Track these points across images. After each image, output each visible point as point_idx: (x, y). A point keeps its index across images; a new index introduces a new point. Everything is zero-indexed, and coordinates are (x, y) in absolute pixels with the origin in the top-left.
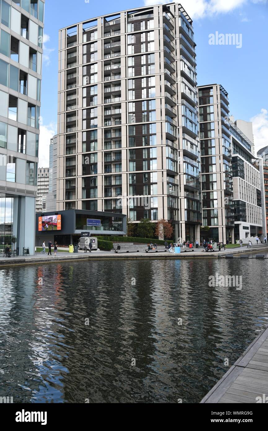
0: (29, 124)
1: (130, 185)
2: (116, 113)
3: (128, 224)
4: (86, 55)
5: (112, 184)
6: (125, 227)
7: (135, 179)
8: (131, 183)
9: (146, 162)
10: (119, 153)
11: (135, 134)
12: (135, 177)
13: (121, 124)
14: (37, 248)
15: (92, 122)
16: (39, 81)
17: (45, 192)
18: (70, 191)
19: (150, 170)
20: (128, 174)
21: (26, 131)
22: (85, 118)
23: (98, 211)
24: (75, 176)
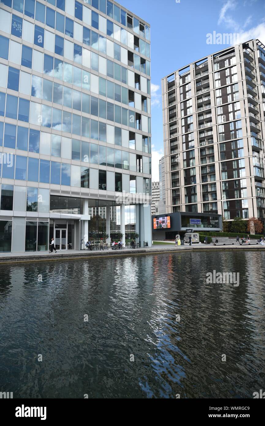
0: (143, 151)
1: (224, 191)
2: (209, 135)
3: (223, 222)
4: (182, 94)
5: (209, 191)
6: (221, 224)
7: (227, 186)
8: (224, 189)
9: (236, 171)
10: (213, 166)
11: (225, 150)
12: (227, 184)
13: (213, 143)
14: (153, 242)
15: (190, 144)
16: (149, 119)
17: (157, 200)
18: (176, 198)
19: (239, 177)
20: (221, 182)
21: (142, 156)
22: (185, 142)
23: (198, 212)
24: (179, 186)
